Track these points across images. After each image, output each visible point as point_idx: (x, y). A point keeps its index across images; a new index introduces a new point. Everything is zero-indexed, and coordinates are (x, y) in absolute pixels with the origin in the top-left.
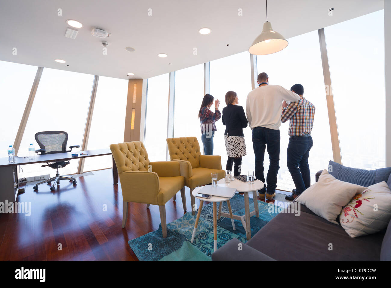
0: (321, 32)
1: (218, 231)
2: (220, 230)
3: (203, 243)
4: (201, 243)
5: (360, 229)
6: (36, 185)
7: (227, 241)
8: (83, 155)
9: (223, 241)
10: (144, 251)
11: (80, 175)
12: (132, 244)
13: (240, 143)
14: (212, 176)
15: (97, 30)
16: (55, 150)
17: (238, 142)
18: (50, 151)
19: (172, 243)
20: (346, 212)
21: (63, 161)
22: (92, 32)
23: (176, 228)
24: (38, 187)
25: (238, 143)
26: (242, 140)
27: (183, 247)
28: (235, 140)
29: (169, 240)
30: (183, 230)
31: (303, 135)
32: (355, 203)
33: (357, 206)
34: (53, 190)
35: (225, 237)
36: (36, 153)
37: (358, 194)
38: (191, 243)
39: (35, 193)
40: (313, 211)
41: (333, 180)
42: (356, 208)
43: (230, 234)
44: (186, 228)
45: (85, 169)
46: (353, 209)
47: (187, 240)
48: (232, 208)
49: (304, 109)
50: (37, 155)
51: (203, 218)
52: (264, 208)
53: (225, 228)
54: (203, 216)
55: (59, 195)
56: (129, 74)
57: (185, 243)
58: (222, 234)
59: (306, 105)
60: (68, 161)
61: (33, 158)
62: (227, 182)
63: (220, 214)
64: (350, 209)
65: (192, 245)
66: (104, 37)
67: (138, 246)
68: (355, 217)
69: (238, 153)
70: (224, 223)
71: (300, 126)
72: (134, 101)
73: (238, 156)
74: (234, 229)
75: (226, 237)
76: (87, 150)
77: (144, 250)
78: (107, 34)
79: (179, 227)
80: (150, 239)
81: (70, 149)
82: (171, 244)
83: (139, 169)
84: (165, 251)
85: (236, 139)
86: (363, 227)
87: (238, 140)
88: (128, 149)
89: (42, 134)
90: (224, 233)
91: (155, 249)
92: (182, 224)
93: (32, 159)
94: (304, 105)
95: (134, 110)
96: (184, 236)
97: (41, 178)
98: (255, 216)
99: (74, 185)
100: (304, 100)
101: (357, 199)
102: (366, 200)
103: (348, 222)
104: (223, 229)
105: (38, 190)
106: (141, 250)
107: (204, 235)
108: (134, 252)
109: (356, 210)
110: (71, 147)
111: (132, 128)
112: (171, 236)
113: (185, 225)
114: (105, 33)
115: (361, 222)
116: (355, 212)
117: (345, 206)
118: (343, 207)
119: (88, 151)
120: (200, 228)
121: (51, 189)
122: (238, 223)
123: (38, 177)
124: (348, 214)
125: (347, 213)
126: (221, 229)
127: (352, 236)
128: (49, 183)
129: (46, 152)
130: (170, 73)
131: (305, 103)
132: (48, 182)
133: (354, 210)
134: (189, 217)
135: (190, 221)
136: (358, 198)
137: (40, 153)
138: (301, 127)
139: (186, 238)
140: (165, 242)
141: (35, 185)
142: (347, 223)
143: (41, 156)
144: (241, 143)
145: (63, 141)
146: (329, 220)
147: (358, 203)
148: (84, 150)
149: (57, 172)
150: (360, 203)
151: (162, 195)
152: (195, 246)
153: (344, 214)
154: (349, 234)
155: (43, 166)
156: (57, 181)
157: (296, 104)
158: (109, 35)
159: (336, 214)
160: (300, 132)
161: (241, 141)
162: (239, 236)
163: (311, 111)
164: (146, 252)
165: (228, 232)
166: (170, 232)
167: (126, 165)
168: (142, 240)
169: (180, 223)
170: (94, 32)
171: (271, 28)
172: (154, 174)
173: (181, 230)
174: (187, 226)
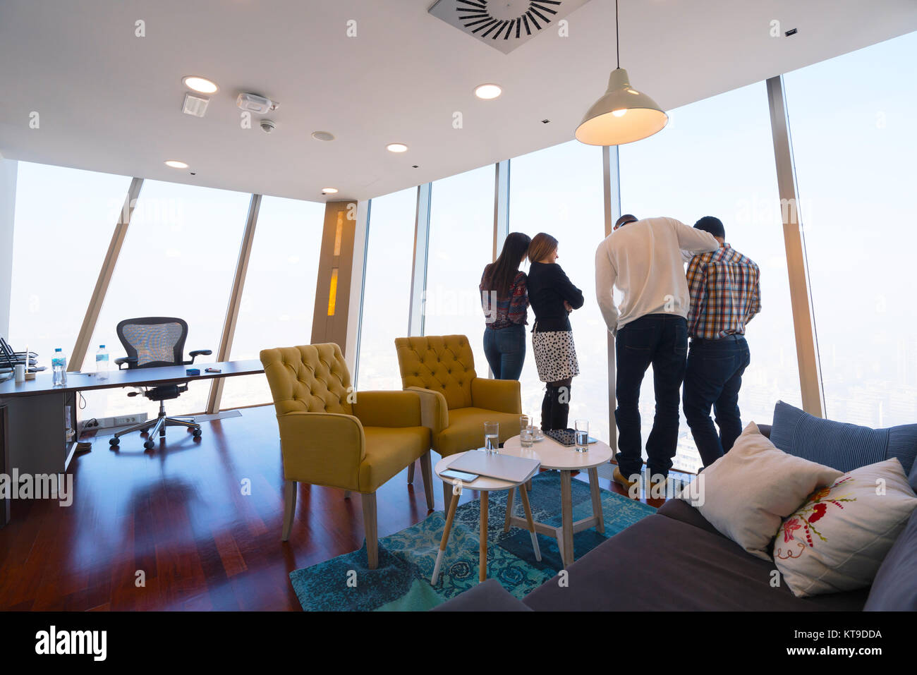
0: (774, 85)
1: (500, 560)
2: (505, 558)
3: (458, 587)
4: (454, 586)
5: (816, 577)
6: (115, 435)
7: (516, 585)
8: (211, 372)
9: (507, 585)
10: (320, 598)
11: (213, 417)
12: (297, 581)
13: (561, 347)
14: (486, 430)
15: (248, 98)
16: (156, 360)
17: (555, 346)
18: (149, 361)
19: (387, 583)
20: (789, 531)
21: (174, 383)
22: (238, 101)
23: (403, 547)
24: (118, 441)
25: (557, 347)
26: (566, 341)
27: (409, 594)
28: (548, 342)
29: (381, 576)
30: (416, 554)
31: (721, 336)
32: (810, 511)
33: (814, 518)
34: (149, 449)
35: (513, 575)
36: (118, 366)
37: (821, 488)
38: (431, 585)
39: (113, 454)
40: (713, 524)
41: (764, 450)
42: (810, 523)
43: (526, 569)
44: (426, 548)
45: (225, 403)
46: (805, 525)
47: (421, 578)
48: (543, 507)
49: (724, 273)
50: (120, 369)
51: (471, 527)
52: (620, 511)
53: (516, 555)
54: (469, 524)
55: (163, 460)
56: (325, 190)
57: (415, 584)
58: (508, 568)
59: (730, 264)
60: (184, 385)
61: (105, 377)
62: (524, 443)
63: (510, 520)
64: (799, 524)
65: (432, 589)
66: (265, 110)
67: (309, 585)
68: (807, 545)
69: (558, 372)
70: (515, 542)
71: (715, 315)
72: (337, 252)
73: (559, 378)
74: (539, 557)
75: (517, 577)
76: (230, 360)
77: (321, 595)
78: (270, 104)
79: (410, 546)
80: (340, 570)
81: (190, 359)
82: (385, 586)
83: (326, 408)
84: (368, 601)
85: (552, 340)
86: (826, 572)
87: (557, 340)
88: (303, 360)
89: (132, 323)
90: (512, 567)
91: (345, 595)
92: (417, 540)
93: (103, 379)
94: (725, 262)
95: (335, 272)
96: (416, 568)
97: (128, 420)
98: (593, 529)
99: (195, 440)
100: (726, 249)
101: (818, 501)
102: (837, 504)
103: (790, 556)
104: (513, 556)
105: (118, 447)
106: (315, 595)
107: (464, 567)
108: (300, 598)
109: (810, 526)
110: (194, 354)
111: (331, 312)
112: (389, 565)
113: (424, 542)
114: (265, 102)
115: (820, 559)
116: (807, 532)
117: (790, 516)
118: (783, 519)
119: (232, 363)
120: (458, 551)
121: (146, 445)
122: (548, 544)
123: (122, 418)
124: (791, 537)
125: (790, 533)
126: (508, 555)
127: (798, 593)
128: (144, 433)
129: (140, 364)
130: (419, 187)
131: (727, 257)
132: (141, 431)
133: (806, 527)
134: (437, 524)
135: (437, 534)
136: (820, 497)
137: (125, 365)
138: (719, 318)
139: (419, 573)
140: (370, 578)
141: (113, 437)
142: (786, 558)
143: (128, 372)
144: (563, 348)
145: (176, 341)
146: (747, 548)
147: (816, 511)
148: (223, 361)
149: (162, 407)
150: (821, 510)
151: (369, 470)
152: (438, 593)
153: (784, 536)
154: (790, 587)
155: (132, 394)
156: (159, 428)
157: (706, 259)
158: (274, 106)
159: (765, 536)
160: (714, 330)
161: (563, 344)
162: (546, 576)
163: (745, 279)
164: (325, 600)
165: (522, 564)
166: (387, 556)
167: (295, 398)
168: (321, 571)
169: (414, 536)
170: (242, 101)
171: (628, 83)
172: (353, 421)
173: (411, 554)
174: (429, 544)
